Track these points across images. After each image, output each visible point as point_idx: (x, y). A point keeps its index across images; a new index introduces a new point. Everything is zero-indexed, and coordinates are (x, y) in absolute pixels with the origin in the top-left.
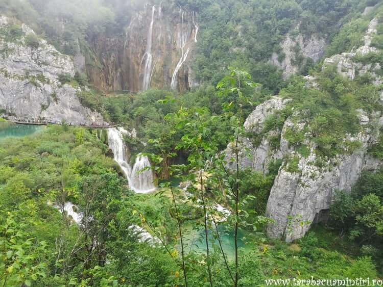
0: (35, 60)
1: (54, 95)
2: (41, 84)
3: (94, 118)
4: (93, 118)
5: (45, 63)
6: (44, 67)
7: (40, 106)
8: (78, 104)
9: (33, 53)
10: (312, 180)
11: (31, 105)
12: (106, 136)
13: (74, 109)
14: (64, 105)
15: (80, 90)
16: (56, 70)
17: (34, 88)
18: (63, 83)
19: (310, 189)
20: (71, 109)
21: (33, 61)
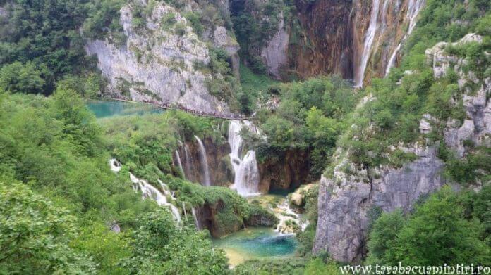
0: (180, 48)
1: (189, 82)
2: (181, 70)
3: (221, 108)
4: (219, 108)
5: (186, 51)
6: (185, 53)
7: (178, 92)
8: (205, 92)
9: (178, 41)
10: (338, 187)
11: (172, 91)
12: (227, 128)
13: (203, 97)
14: (196, 93)
15: (210, 77)
16: (193, 56)
17: (176, 74)
18: (196, 70)
19: (335, 197)
20: (201, 96)
21: (178, 49)
